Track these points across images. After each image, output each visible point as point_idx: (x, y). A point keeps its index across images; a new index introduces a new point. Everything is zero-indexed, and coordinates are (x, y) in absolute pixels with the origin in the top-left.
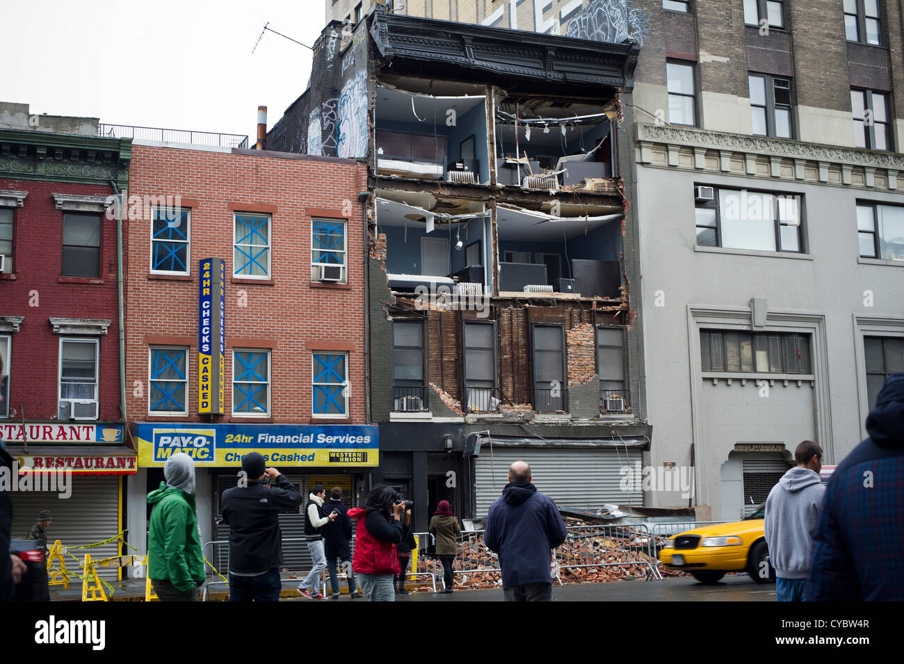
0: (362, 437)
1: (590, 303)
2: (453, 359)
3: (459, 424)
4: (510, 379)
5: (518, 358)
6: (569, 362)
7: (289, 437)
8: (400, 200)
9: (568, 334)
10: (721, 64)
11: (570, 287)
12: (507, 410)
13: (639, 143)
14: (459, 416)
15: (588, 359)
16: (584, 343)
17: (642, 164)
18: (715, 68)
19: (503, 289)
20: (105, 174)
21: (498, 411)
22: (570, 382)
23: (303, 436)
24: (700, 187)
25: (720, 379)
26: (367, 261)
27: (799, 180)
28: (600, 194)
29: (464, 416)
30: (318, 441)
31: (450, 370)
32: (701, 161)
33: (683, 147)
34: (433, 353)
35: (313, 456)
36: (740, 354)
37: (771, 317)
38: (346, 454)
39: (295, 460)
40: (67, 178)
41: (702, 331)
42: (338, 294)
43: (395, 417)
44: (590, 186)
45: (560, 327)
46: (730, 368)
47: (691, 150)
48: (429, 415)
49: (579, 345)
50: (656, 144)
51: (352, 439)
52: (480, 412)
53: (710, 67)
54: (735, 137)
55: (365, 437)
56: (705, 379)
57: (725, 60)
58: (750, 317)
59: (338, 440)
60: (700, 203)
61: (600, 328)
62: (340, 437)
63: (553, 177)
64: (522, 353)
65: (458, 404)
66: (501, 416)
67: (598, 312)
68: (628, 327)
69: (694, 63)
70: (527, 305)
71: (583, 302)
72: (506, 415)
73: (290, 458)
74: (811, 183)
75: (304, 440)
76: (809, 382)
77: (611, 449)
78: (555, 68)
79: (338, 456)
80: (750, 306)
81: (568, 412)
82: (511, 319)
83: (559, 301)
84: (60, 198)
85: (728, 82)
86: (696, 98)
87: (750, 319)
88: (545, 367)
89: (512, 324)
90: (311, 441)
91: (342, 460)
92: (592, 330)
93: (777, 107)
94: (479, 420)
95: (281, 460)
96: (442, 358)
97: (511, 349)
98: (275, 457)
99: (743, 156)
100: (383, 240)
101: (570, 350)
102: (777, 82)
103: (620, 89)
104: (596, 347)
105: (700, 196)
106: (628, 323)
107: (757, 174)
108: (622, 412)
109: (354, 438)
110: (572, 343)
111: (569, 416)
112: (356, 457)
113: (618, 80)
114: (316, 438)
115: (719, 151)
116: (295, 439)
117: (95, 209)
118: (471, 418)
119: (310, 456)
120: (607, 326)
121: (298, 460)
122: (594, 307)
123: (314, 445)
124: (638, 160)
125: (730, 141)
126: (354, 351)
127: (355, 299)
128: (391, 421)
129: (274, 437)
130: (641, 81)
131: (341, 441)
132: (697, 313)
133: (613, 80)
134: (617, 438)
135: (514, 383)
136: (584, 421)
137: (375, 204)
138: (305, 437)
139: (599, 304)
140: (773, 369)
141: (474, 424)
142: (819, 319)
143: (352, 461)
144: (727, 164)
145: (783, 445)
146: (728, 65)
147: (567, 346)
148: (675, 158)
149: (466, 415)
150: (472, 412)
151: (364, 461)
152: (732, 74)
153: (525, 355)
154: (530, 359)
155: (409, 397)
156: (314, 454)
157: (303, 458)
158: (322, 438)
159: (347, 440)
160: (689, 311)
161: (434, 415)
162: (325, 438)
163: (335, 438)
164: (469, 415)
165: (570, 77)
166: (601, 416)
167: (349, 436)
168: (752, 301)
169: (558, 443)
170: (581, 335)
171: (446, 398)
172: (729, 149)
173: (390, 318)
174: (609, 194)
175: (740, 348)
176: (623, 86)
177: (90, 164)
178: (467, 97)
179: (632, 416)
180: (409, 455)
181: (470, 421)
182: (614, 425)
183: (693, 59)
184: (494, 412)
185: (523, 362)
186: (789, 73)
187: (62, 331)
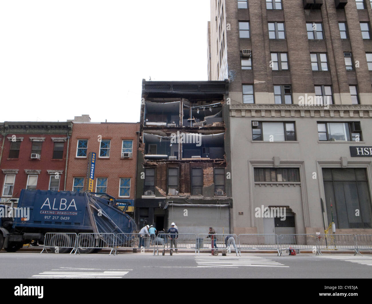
1: (213, 161)
2: (165, 179)
3: (164, 199)
4: (184, 185)
5: (187, 178)
6: (204, 179)
8: (150, 133)
9: (204, 171)
10: (262, 83)
11: (207, 156)
12: (181, 195)
13: (230, 110)
14: (165, 197)
15: (211, 178)
16: (210, 173)
17: (232, 116)
18: (260, 85)
19: (183, 158)
20: (66, 131)
21: (178, 195)
22: (204, 186)
24: (253, 122)
25: (262, 184)
26: (138, 151)
27: (293, 117)
28: (218, 127)
31: (164, 183)
32: (254, 114)
33: (246, 110)
34: (159, 177)
36: (271, 176)
37: (281, 162)
40: (56, 133)
41: (255, 168)
42: (129, 161)
43: (143, 197)
44: (214, 125)
45: (201, 169)
46: (267, 180)
47: (250, 111)
48: (155, 196)
49: (207, 174)
50: (236, 110)
52: (172, 195)
53: (258, 84)
54: (266, 105)
56: (256, 184)
57: (263, 82)
58: (273, 163)
60: (254, 127)
61: (215, 168)
63: (202, 123)
64: (188, 177)
65: (165, 193)
66: (179, 196)
67: (215, 163)
68: (226, 168)
69: (253, 84)
70: (190, 162)
71: (210, 161)
72: (180, 196)
74: (297, 117)
76: (299, 184)
77: (216, 207)
78: (202, 91)
80: (273, 159)
81: (202, 195)
82: (185, 167)
83: (202, 161)
84: (53, 139)
85: (265, 89)
86: (254, 95)
87: (273, 164)
88: (196, 181)
92: (213, 169)
93: (285, 94)
96: (161, 178)
97: (185, 176)
99: (270, 111)
100: (144, 145)
101: (204, 176)
102: (285, 87)
103: (224, 95)
104: (214, 174)
105: (253, 125)
106: (225, 166)
107: (276, 116)
108: (222, 195)
110: (205, 173)
111: (203, 196)
113: (224, 92)
115: (260, 110)
117: (62, 141)
118: (168, 197)
120: (218, 168)
122: (214, 162)
124: (230, 115)
125: (264, 107)
126: (132, 177)
127: (134, 163)
128: (142, 198)
130: (232, 91)
132: (252, 162)
133: (222, 92)
134: (218, 204)
135: (185, 186)
136: (208, 198)
137: (143, 135)
139: (216, 161)
140: (285, 180)
142: (302, 163)
144: (263, 114)
145: (289, 206)
146: (265, 83)
147: (203, 174)
148: (243, 114)
150: (169, 196)
151: (127, 210)
152: (266, 86)
153: (189, 178)
154: (191, 179)
155: (148, 191)
160: (249, 162)
161: (156, 196)
164: (168, 196)
165: (207, 93)
166: (214, 196)
168: (274, 158)
169: (197, 205)
170: (209, 171)
171: (161, 191)
172: (264, 109)
173: (143, 168)
174: (221, 127)
175: (271, 173)
176: (225, 93)
177: (62, 129)
178: (174, 102)
179: (226, 196)
180: (148, 208)
181: (168, 198)
182: (219, 199)
183: (252, 83)
184: (176, 196)
185: (189, 180)
186: (290, 83)
187: (50, 173)
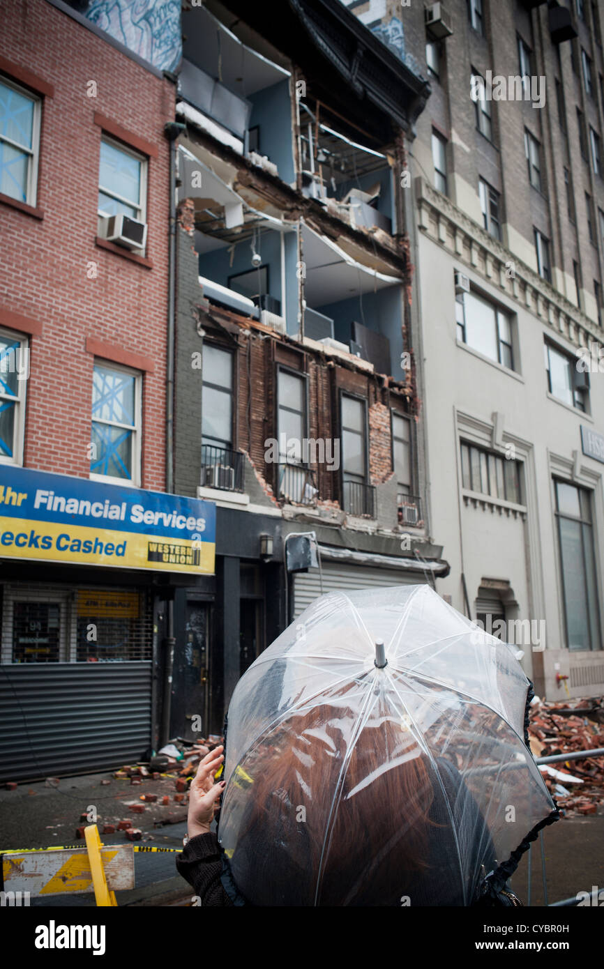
0: (193, 519)
1: (382, 380)
2: (261, 419)
3: (276, 519)
5: (323, 434)
6: (371, 450)
7: (87, 504)
8: (206, 163)
9: (370, 414)
10: (465, 152)
11: (359, 355)
13: (421, 202)
14: (275, 506)
15: (386, 451)
16: (383, 429)
17: (420, 227)
18: (462, 154)
19: (308, 335)
21: (313, 505)
22: (371, 478)
23: (110, 505)
24: (458, 275)
25: (471, 499)
26: (174, 233)
27: (515, 298)
28: (385, 247)
29: (280, 507)
30: (133, 519)
31: (257, 436)
32: (460, 246)
33: (450, 223)
34: (242, 405)
35: (124, 547)
37: (504, 436)
38: (172, 548)
39: (95, 552)
41: (461, 439)
42: (131, 271)
43: (205, 495)
44: (379, 236)
45: (364, 402)
46: (476, 487)
48: (245, 499)
49: (378, 429)
50: (432, 208)
51: (181, 522)
52: (296, 504)
55: (199, 520)
56: (464, 498)
57: (467, 149)
58: (492, 432)
59: (161, 520)
61: (393, 413)
62: (165, 515)
63: (348, 209)
64: (325, 428)
65: (270, 488)
66: (316, 512)
67: (389, 393)
68: (417, 419)
69: (446, 142)
70: (331, 363)
71: (375, 377)
72: (321, 513)
73: (88, 547)
74: (521, 304)
75: (111, 512)
76: (523, 514)
78: (357, 76)
79: (160, 551)
80: (494, 419)
81: (373, 518)
82: (316, 378)
85: (470, 173)
86: (445, 178)
87: (492, 435)
89: (317, 384)
90: (123, 518)
91: (165, 557)
92: (388, 414)
93: (492, 220)
94: (297, 515)
95: (72, 550)
96: (249, 414)
97: (317, 419)
98: (63, 542)
99: (485, 253)
100: (192, 210)
101: (373, 435)
102: (490, 195)
103: (404, 133)
104: (391, 436)
105: (460, 285)
106: (416, 414)
107: (491, 278)
108: (415, 526)
109: (183, 518)
110: (373, 426)
111: (375, 524)
112: (186, 556)
113: (403, 121)
114: (129, 513)
115: (472, 240)
116: (98, 510)
118: (289, 511)
119: (119, 546)
120: (399, 413)
121: (101, 552)
122: (386, 386)
123: (125, 525)
124: (418, 222)
126: (152, 374)
127: (156, 288)
129: (62, 500)
131: (166, 523)
132: (460, 418)
134: (421, 559)
135: (319, 468)
136: (387, 533)
137: (176, 153)
138: (113, 507)
139: (389, 383)
140: (500, 495)
141: (291, 521)
142: (530, 447)
143: (180, 563)
144: (475, 257)
145: (507, 582)
146: (470, 155)
147: (370, 428)
148: (443, 232)
149: (283, 505)
150: (290, 503)
151: (195, 564)
152: (471, 167)
155: (222, 466)
156: (125, 542)
157: (109, 549)
158: (140, 515)
159: (173, 522)
160: (456, 414)
161: (250, 501)
162: (143, 513)
163: (159, 515)
164: (287, 507)
165: (369, 94)
166: (400, 528)
167: (177, 515)
168: (496, 414)
169: (378, 558)
170: (379, 414)
171: (259, 478)
173: (201, 334)
174: (393, 253)
175: (479, 463)
179: (422, 532)
181: (287, 516)
183: (446, 136)
184: (308, 506)
